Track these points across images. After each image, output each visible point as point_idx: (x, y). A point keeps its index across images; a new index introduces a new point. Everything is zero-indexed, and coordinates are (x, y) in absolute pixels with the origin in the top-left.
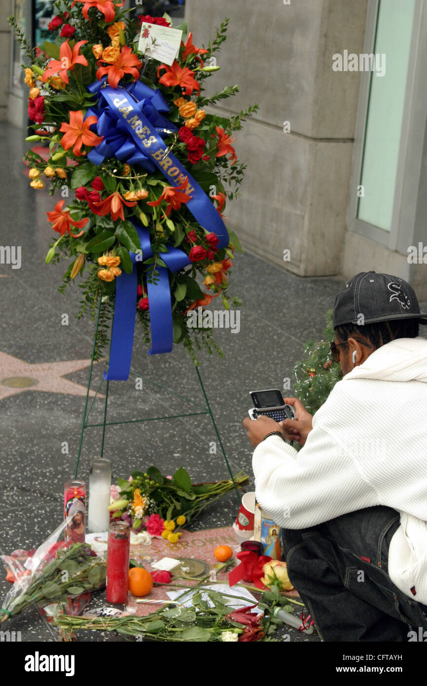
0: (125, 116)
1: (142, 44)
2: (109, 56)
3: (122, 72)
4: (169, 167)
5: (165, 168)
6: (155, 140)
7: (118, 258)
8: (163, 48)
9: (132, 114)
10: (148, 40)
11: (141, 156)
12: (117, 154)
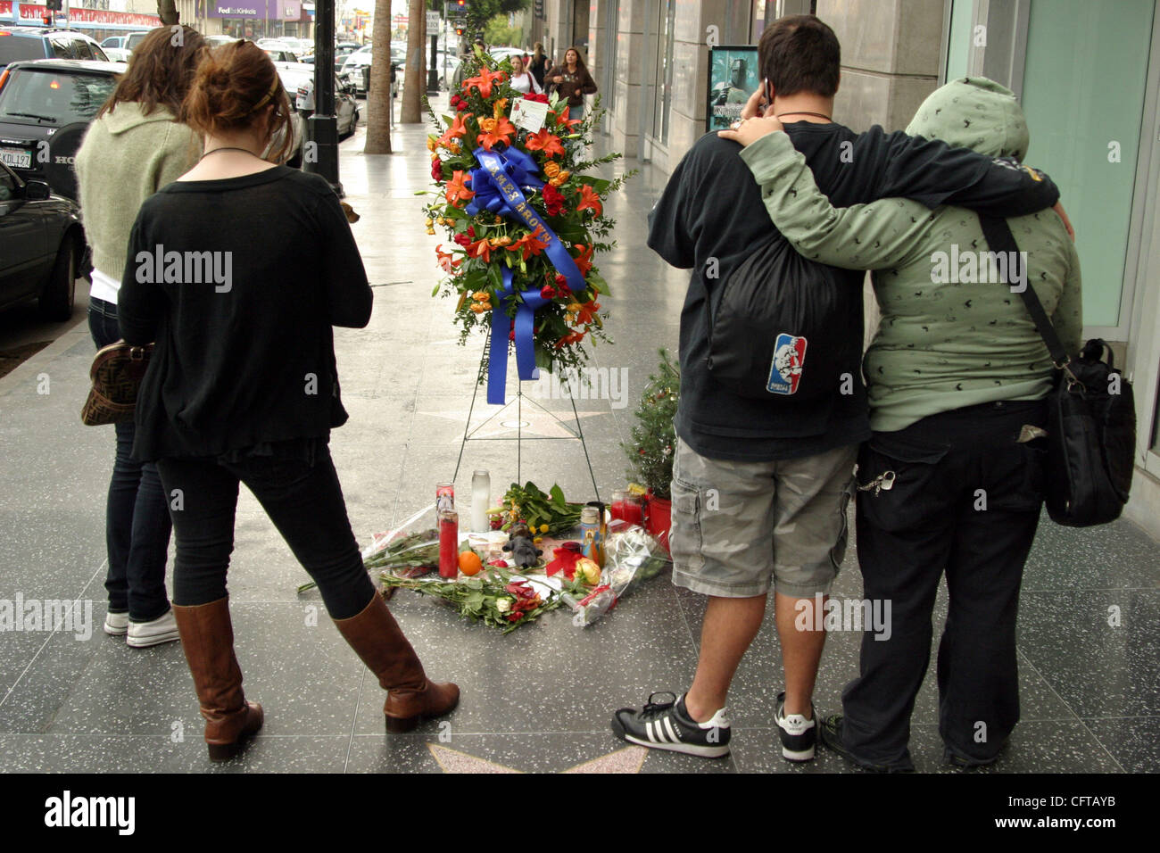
0: (493, 175)
1: (514, 116)
2: (488, 126)
3: (497, 139)
4: (530, 218)
5: (527, 218)
6: (517, 195)
7: (487, 295)
8: (530, 119)
9: (498, 173)
10: (519, 113)
11: (507, 209)
12: (488, 206)
